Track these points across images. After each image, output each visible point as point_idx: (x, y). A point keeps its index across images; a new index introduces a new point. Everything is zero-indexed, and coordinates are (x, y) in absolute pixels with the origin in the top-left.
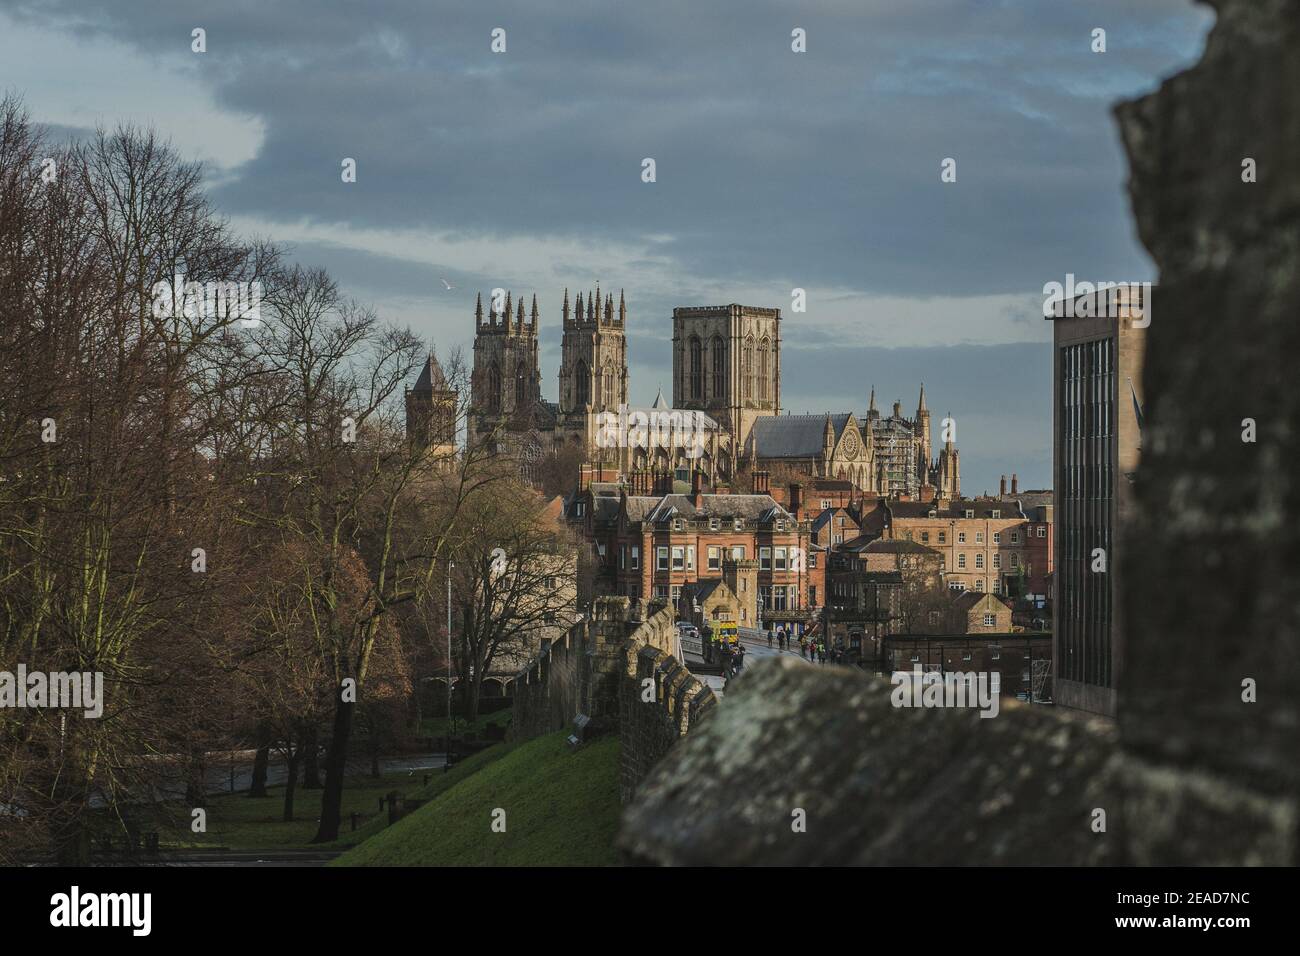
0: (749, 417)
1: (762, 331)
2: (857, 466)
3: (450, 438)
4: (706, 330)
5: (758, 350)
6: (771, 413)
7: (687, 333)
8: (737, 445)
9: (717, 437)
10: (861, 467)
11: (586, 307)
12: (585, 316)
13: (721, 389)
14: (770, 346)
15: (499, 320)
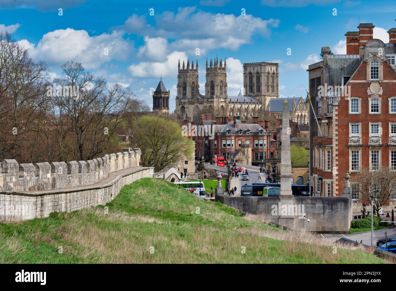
0: (268, 99)
1: (272, 71)
2: (303, 114)
3: (167, 107)
4: (254, 71)
5: (271, 76)
6: (275, 97)
7: (248, 71)
8: (264, 108)
9: (257, 106)
10: (305, 115)
11: (213, 63)
12: (213, 67)
13: (259, 90)
14: (275, 75)
15: (186, 68)
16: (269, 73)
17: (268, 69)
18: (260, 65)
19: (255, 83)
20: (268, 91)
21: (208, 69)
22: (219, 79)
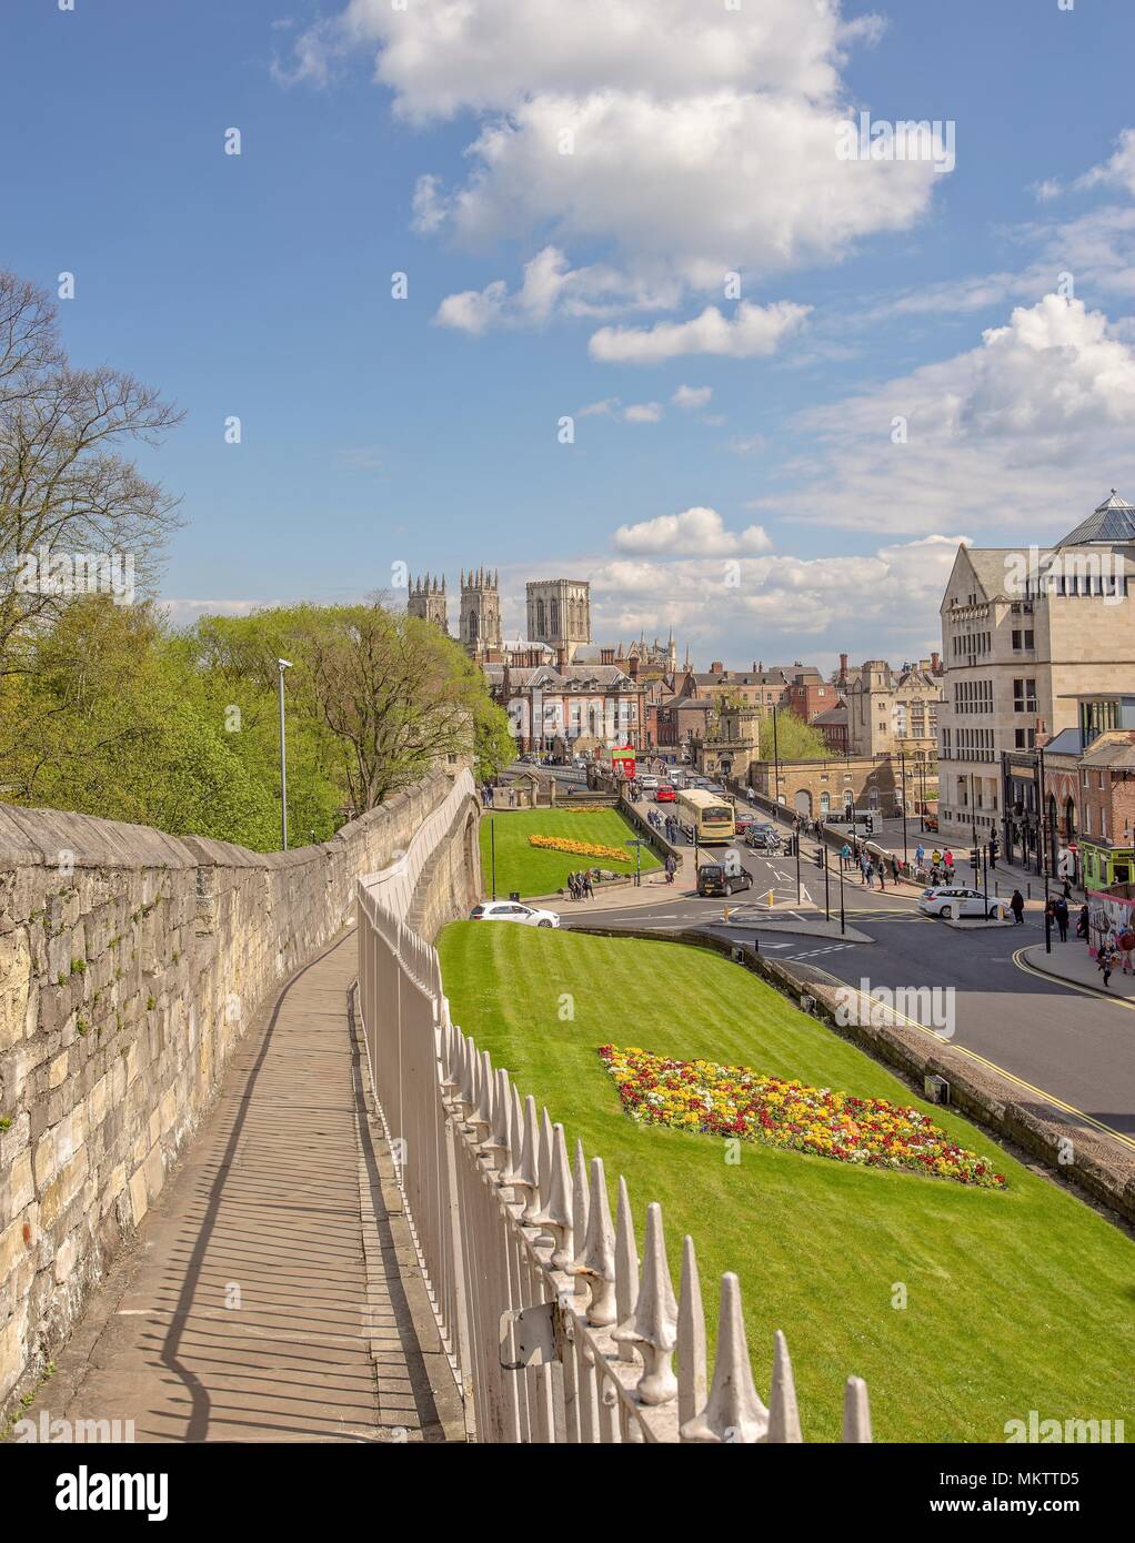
0: (573, 647)
1: (580, 595)
4: (547, 595)
5: (576, 605)
6: (586, 644)
7: (535, 597)
11: (474, 580)
12: (474, 585)
13: (556, 629)
14: (584, 604)
15: (422, 589)
16: (572, 599)
17: (572, 592)
18: (558, 584)
19: (549, 617)
20: (572, 632)
21: (464, 590)
22: (488, 606)
